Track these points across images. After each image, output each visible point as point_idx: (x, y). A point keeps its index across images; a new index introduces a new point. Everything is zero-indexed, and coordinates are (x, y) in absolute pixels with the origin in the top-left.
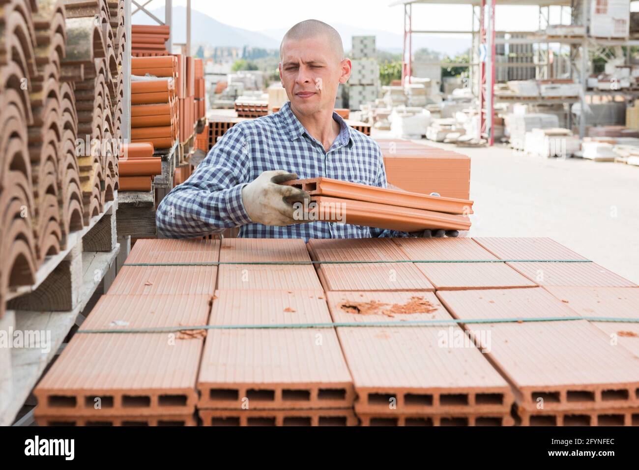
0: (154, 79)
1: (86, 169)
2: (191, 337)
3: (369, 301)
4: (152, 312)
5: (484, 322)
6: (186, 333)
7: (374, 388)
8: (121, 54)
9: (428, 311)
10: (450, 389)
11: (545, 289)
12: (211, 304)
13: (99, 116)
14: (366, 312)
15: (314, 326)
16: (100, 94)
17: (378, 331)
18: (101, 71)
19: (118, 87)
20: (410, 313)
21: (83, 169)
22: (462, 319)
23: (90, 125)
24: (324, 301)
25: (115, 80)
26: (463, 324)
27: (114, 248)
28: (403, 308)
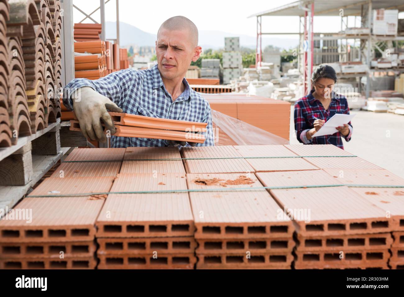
0: (90, 55)
1: (32, 97)
2: (97, 198)
3: (212, 178)
4: (76, 186)
5: (282, 188)
6: (95, 196)
7: (206, 223)
8: (58, 30)
9: (248, 183)
10: (254, 223)
11: (324, 170)
12: (113, 181)
13: (40, 65)
14: (210, 184)
15: (176, 192)
16: (40, 51)
17: (215, 194)
19: (56, 51)
20: (237, 184)
21: (30, 97)
22: (269, 187)
23: (33, 69)
24: (184, 179)
25: (54, 46)
26: (269, 189)
27: (59, 153)
28: (233, 182)
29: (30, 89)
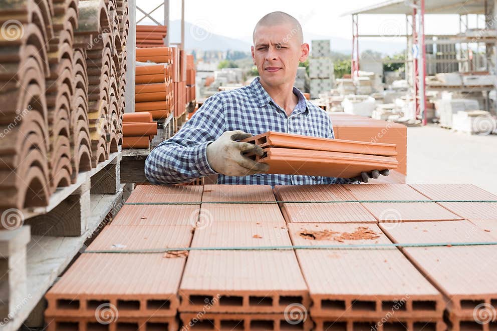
0: (154, 64)
1: (94, 122)
2: (175, 256)
3: (323, 230)
4: (145, 238)
5: (419, 246)
6: (173, 253)
7: (326, 295)
8: (125, 36)
9: (372, 238)
10: (391, 297)
11: (470, 221)
12: (193, 232)
13: (106, 81)
14: (320, 239)
15: (277, 249)
16: (106, 63)
17: (330, 252)
18: (108, 45)
19: (122, 62)
20: (356, 239)
21: (92, 122)
22: (400, 244)
23: (98, 86)
24: (285, 231)
25: (120, 57)
26: (401, 247)
27: (118, 191)
28: (351, 235)
29: (93, 111)
